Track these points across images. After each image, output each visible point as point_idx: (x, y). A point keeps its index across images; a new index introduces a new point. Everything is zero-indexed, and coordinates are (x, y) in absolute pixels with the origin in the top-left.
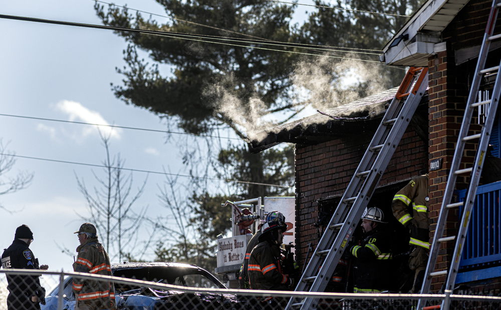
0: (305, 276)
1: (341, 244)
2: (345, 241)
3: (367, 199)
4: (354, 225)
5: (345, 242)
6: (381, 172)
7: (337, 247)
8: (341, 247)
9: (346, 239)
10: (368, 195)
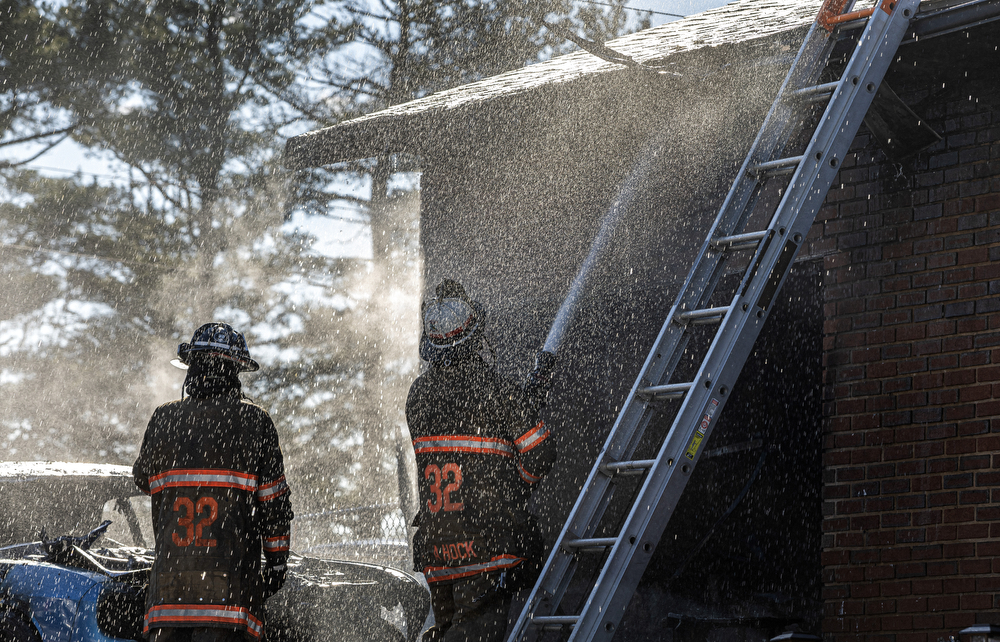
0: (570, 535)
1: (687, 447)
2: (699, 436)
3: (759, 314)
4: (722, 391)
5: (698, 441)
6: (796, 238)
7: (677, 455)
8: (686, 452)
9: (702, 430)
10: (763, 301)
